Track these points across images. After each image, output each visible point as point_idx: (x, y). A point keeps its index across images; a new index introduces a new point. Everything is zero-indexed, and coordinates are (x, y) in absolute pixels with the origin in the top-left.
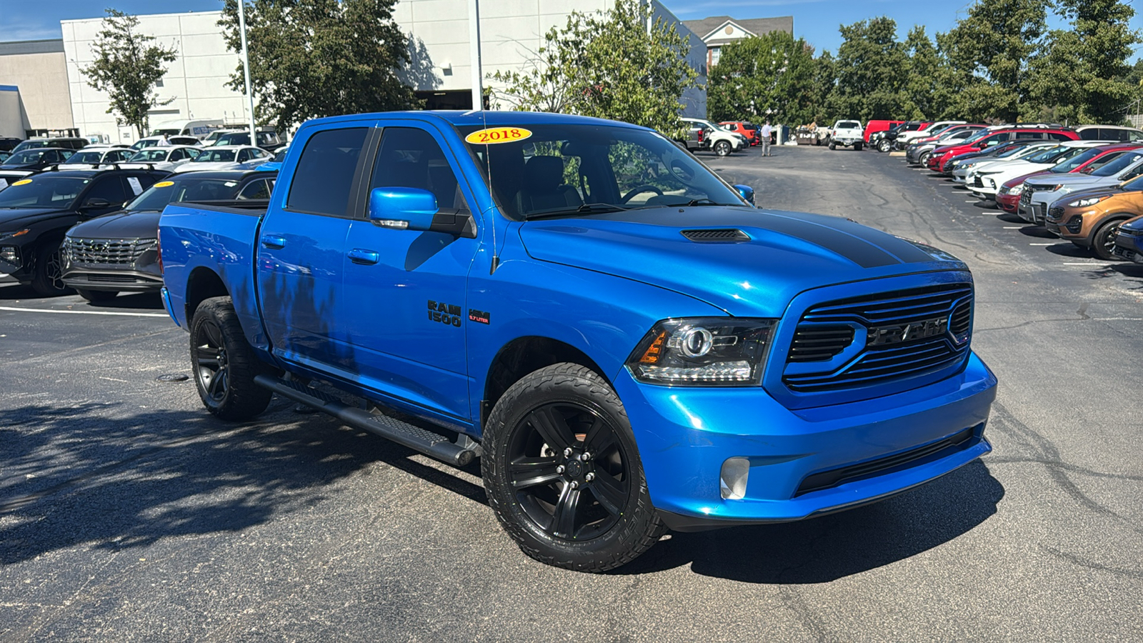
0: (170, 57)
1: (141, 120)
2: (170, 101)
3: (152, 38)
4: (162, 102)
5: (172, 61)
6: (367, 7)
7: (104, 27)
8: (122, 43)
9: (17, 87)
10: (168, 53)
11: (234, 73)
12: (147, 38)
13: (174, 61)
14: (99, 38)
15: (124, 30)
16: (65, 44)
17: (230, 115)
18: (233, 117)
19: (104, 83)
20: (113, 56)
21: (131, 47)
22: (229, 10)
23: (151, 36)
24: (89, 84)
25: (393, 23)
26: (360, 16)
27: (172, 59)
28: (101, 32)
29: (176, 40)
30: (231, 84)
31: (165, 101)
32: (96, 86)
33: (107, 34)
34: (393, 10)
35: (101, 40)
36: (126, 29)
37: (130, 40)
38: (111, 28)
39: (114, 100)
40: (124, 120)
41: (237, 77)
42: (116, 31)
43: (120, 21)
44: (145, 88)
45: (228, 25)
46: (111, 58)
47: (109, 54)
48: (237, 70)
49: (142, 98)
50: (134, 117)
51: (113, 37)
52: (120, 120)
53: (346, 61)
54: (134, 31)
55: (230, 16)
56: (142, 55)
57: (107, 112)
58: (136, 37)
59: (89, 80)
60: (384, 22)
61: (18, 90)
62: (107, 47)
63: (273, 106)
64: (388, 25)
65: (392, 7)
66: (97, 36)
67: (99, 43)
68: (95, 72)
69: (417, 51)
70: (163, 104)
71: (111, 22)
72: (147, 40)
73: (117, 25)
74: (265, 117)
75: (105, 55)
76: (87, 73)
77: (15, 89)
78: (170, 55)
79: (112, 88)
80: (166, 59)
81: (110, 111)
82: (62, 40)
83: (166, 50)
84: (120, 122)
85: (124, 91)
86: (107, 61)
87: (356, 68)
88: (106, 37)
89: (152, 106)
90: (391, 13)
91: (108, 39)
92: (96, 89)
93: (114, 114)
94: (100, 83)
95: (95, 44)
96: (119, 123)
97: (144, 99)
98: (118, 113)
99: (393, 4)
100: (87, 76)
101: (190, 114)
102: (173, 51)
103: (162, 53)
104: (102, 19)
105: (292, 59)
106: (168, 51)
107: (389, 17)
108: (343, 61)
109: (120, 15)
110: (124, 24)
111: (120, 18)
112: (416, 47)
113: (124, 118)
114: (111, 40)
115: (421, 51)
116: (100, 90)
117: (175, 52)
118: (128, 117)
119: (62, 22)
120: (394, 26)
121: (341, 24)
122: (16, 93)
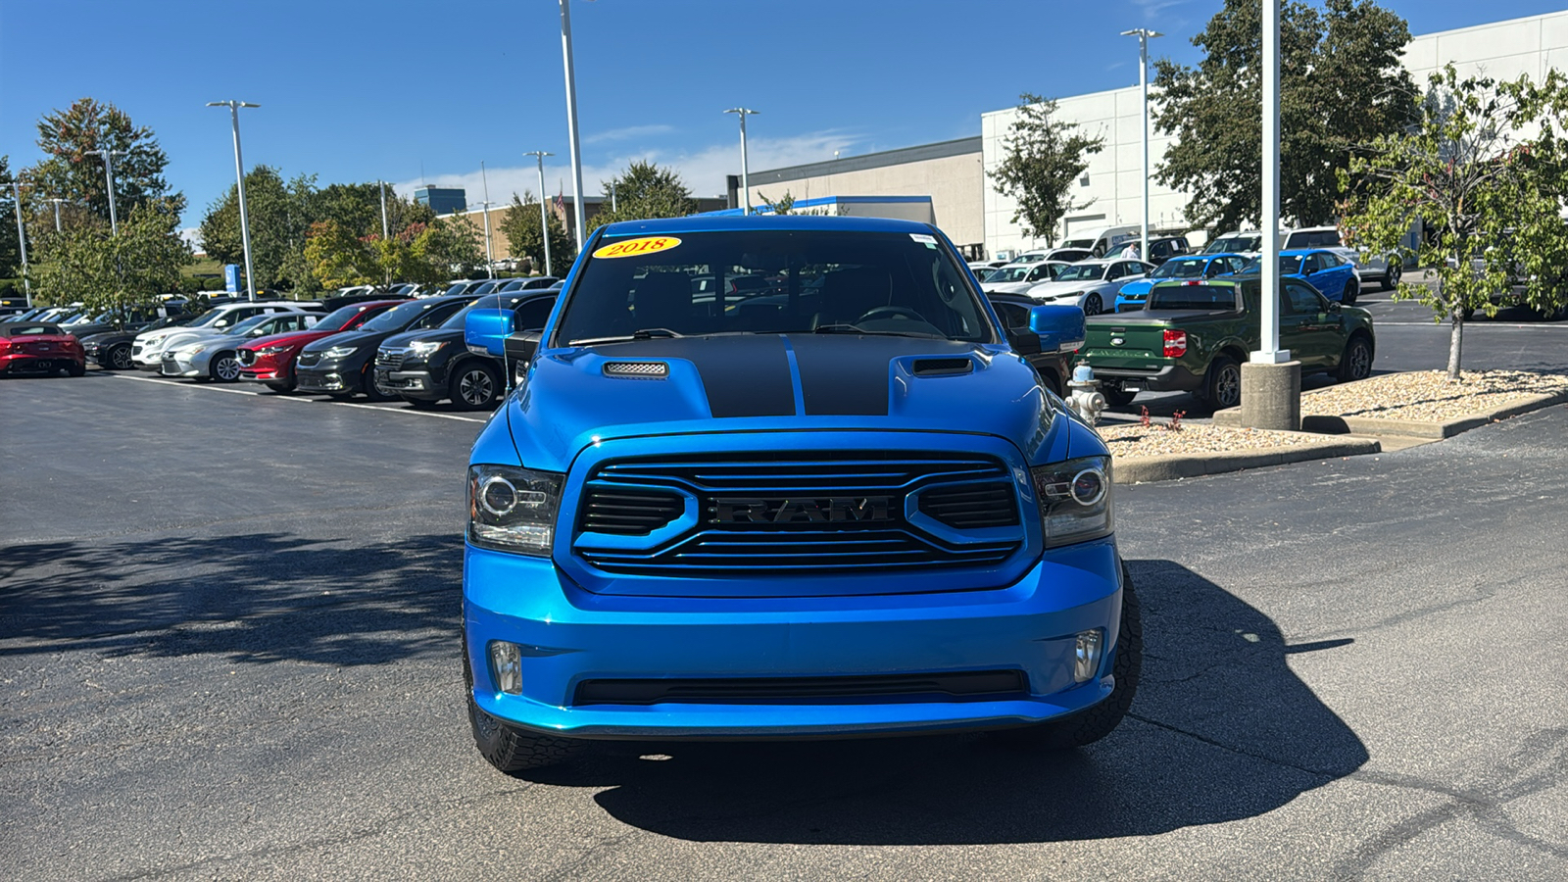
0: (1095, 147)
1: (1052, 229)
2: (1090, 204)
3: (1074, 126)
4: (1079, 205)
5: (1097, 152)
6: (1349, 53)
7: (1018, 117)
8: (1038, 136)
9: (930, 198)
10: (1092, 143)
11: (1161, 161)
12: (1069, 126)
13: (1100, 153)
14: (1011, 132)
15: (1040, 119)
16: (984, 142)
17: (1167, 218)
18: (1171, 219)
19: (1012, 187)
20: (1026, 152)
21: (1047, 139)
22: (1163, 79)
23: (1073, 122)
24: (995, 188)
25: (1403, 72)
26: (1338, 68)
27: (1098, 150)
28: (1013, 124)
29: (1104, 125)
30: (1156, 177)
31: (1083, 205)
32: (1002, 191)
33: (1020, 126)
34: (1401, 54)
35: (1014, 133)
36: (1043, 117)
37: (1048, 132)
38: (1025, 117)
39: (1024, 207)
40: (1031, 231)
41: (1165, 167)
42: (1031, 120)
43: (1037, 108)
44: (1062, 189)
45: (1160, 100)
46: (1024, 155)
47: (1021, 150)
48: (1165, 157)
49: (1055, 202)
50: (1043, 226)
51: (1027, 128)
52: (1027, 231)
53: (1309, 133)
54: (1053, 118)
55: (1164, 86)
56: (1059, 149)
57: (1012, 222)
58: (1056, 126)
59: (995, 184)
60: (1386, 72)
61: (931, 201)
62: (1021, 142)
63: (1212, 201)
64: (1395, 75)
65: (1402, 49)
66: (1010, 129)
67: (1011, 138)
68: (1004, 173)
69: (1442, 107)
70: (1080, 208)
71: (1026, 110)
72: (1068, 129)
73: (1031, 112)
74: (1202, 217)
75: (1018, 151)
76: (994, 175)
77: (928, 199)
78: (1094, 145)
79: (1021, 191)
80: (1089, 151)
81: (1015, 221)
82: (981, 137)
83: (1090, 139)
84: (1026, 233)
85: (1036, 195)
86: (1018, 157)
87: (1323, 142)
88: (1018, 129)
89: (1067, 211)
90: (1398, 58)
91: (1021, 131)
92: (1002, 195)
93: (1020, 224)
94: (1007, 187)
95: (1007, 140)
96: (1025, 235)
97: (1058, 204)
98: (1025, 223)
99: (1403, 45)
100: (994, 179)
101: (1119, 219)
102: (1099, 139)
103: (1085, 144)
104: (1016, 109)
105: (1234, 137)
106: (1092, 140)
107: (1396, 64)
108: (1305, 134)
109: (1037, 101)
110: (1041, 111)
111: (1038, 104)
112: (1440, 102)
113: (1032, 228)
114: (1025, 132)
115: (1447, 109)
116: (1006, 195)
117: (1101, 140)
118: (1037, 227)
119: (983, 115)
120: (1405, 75)
121: (1312, 82)
122: (929, 204)
